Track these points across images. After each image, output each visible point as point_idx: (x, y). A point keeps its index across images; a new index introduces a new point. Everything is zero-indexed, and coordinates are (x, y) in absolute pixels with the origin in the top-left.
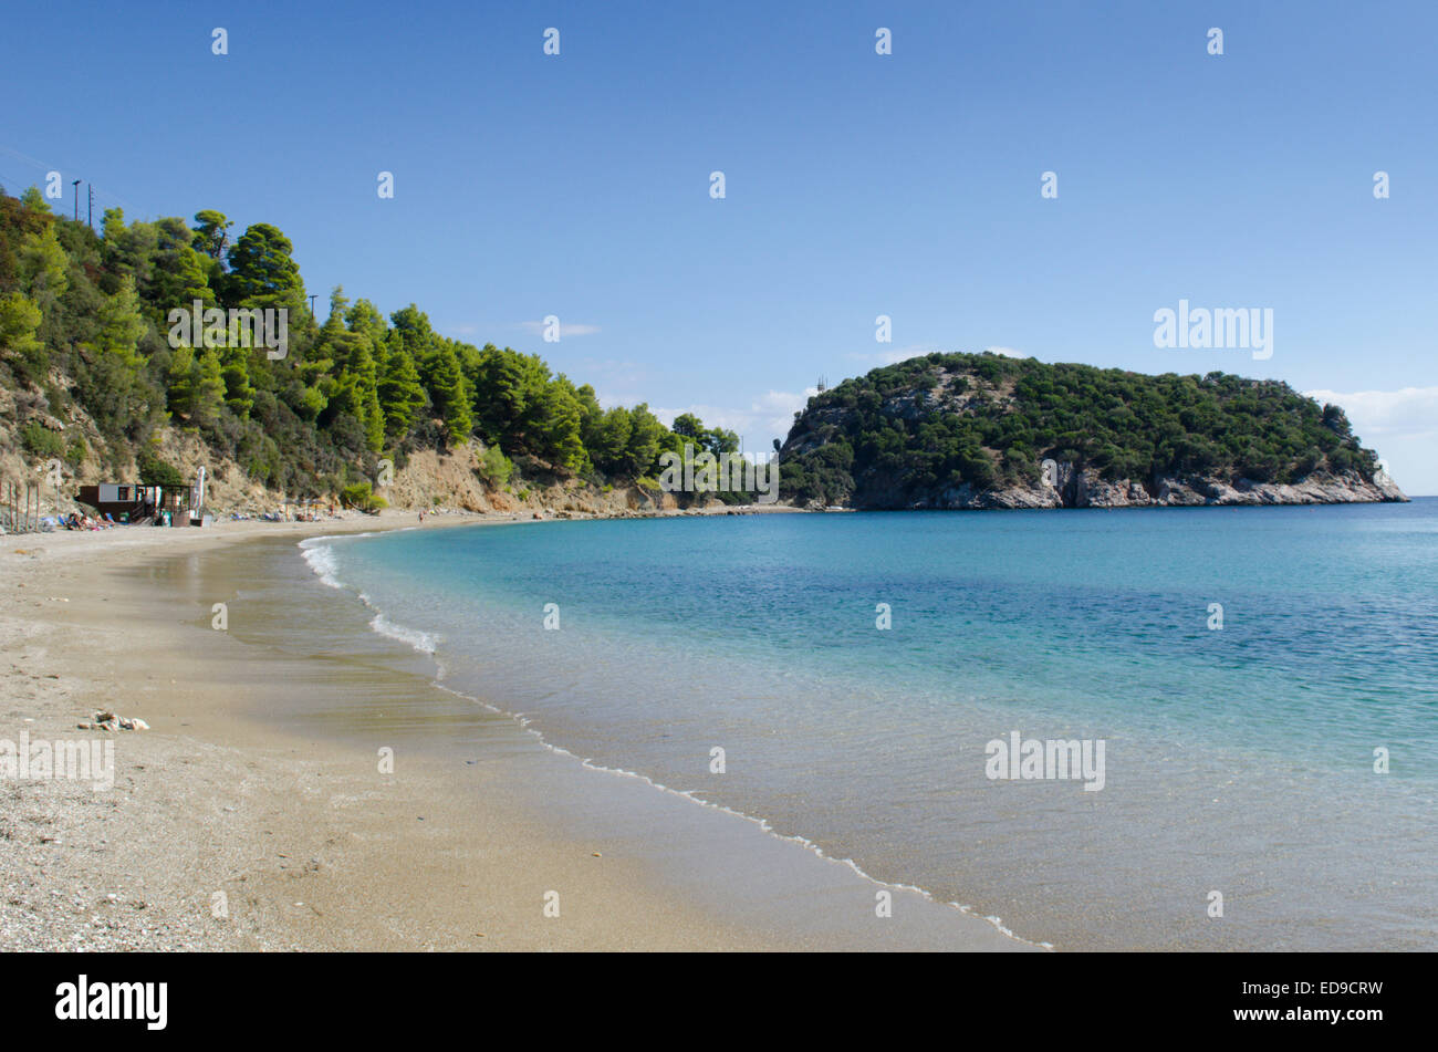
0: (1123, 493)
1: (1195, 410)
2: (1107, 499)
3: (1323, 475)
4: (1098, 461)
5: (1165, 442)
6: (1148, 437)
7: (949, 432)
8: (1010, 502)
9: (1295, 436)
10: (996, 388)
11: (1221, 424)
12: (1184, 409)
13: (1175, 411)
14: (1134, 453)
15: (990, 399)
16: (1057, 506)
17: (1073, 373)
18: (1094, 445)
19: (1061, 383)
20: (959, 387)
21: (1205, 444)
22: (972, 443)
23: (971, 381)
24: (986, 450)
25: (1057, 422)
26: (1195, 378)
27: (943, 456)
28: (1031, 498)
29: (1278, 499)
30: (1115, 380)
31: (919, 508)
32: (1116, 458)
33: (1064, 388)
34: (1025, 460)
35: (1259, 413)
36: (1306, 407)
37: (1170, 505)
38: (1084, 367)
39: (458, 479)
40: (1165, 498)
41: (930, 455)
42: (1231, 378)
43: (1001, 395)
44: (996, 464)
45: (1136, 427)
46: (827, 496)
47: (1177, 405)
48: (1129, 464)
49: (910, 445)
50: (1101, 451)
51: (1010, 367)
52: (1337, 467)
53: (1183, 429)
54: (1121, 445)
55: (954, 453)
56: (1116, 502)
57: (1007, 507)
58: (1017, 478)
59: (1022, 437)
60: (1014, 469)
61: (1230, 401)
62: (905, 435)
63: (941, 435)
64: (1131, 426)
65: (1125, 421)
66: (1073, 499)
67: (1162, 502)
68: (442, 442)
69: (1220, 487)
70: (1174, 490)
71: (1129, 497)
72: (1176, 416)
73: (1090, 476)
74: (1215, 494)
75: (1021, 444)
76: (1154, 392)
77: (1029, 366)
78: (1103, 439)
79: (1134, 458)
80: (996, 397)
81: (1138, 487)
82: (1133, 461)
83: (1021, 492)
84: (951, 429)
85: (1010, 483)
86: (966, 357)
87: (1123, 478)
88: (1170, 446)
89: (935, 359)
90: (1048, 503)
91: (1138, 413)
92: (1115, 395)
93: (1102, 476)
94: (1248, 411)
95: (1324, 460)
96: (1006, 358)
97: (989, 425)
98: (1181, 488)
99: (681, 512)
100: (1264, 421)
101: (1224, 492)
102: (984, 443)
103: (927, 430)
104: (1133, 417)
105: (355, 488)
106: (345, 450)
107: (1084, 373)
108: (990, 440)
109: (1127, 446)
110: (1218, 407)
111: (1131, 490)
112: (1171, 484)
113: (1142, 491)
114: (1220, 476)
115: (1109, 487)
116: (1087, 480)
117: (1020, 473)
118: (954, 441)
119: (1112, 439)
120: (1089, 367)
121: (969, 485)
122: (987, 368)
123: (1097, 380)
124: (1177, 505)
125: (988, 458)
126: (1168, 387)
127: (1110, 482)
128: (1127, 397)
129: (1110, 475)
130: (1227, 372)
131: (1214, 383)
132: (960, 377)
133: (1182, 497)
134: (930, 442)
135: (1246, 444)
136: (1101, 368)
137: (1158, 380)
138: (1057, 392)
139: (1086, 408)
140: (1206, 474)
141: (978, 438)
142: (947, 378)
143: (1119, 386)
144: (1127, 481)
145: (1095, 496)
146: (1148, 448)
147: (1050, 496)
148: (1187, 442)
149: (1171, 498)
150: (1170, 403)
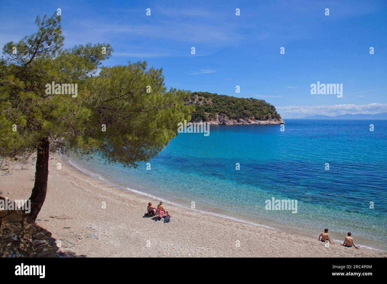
0: (232, 122)
1: (247, 106)
3: (270, 119)
4: (228, 116)
5: (241, 112)
6: (238, 111)
7: (198, 109)
9: (265, 111)
10: (208, 100)
11: (252, 109)
12: (244, 105)
13: (243, 106)
15: (207, 102)
17: (224, 97)
19: (221, 99)
20: (200, 100)
21: (248, 112)
22: (203, 111)
23: (203, 98)
24: (206, 113)
25: (220, 107)
26: (247, 99)
27: (197, 114)
28: (214, 123)
29: (261, 123)
30: (232, 99)
32: (231, 115)
33: (222, 100)
34: (213, 115)
35: (259, 106)
36: (268, 105)
38: (226, 96)
42: (254, 99)
43: (210, 101)
44: (208, 116)
45: (235, 109)
50: (228, 113)
51: (211, 96)
52: (273, 118)
53: (244, 109)
54: (232, 112)
55: (199, 113)
58: (212, 119)
59: (213, 111)
60: (211, 117)
61: (253, 104)
63: (196, 110)
65: (233, 107)
66: (223, 123)
70: (242, 122)
71: (234, 123)
72: (243, 107)
73: (226, 118)
75: (212, 112)
76: (239, 102)
77: (215, 95)
78: (229, 111)
79: (234, 115)
80: (208, 102)
81: (235, 121)
82: (234, 116)
83: (212, 122)
84: (198, 108)
85: (210, 120)
86: (202, 93)
88: (241, 113)
89: (196, 93)
91: (236, 106)
92: (231, 102)
93: (228, 119)
94: (257, 106)
95: (270, 116)
96: (211, 94)
97: (206, 108)
98: (244, 121)
100: (260, 108)
101: (251, 122)
107: (226, 97)
108: (206, 111)
109: (233, 113)
110: (251, 105)
112: (241, 120)
114: (251, 119)
115: (229, 121)
118: (199, 111)
120: (227, 96)
121: (202, 120)
122: (207, 95)
123: (228, 99)
125: (206, 115)
126: (242, 101)
128: (234, 103)
129: (230, 118)
130: (253, 98)
131: (251, 100)
132: (201, 97)
133: (244, 123)
135: (256, 113)
136: (229, 96)
137: (240, 99)
138: (220, 101)
139: (226, 105)
140: (248, 118)
141: (204, 110)
142: (198, 97)
143: (233, 100)
144: (233, 120)
146: (237, 113)
148: (245, 112)
149: (241, 123)
150: (242, 104)
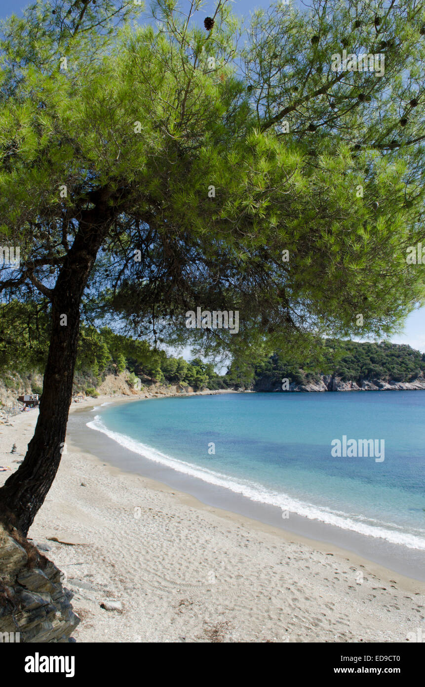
0: (349, 386)
1: (375, 356)
2: (343, 388)
3: (421, 379)
4: (340, 374)
5: (364, 367)
6: (358, 366)
8: (309, 389)
9: (411, 365)
11: (385, 361)
12: (371, 355)
13: (368, 356)
14: (353, 371)
16: (326, 391)
18: (339, 369)
21: (379, 368)
24: (301, 370)
26: (376, 344)
28: (316, 388)
29: (405, 388)
30: (347, 345)
31: (277, 391)
32: (347, 373)
34: (314, 374)
35: (398, 357)
36: (416, 354)
37: (366, 390)
39: (121, 384)
40: (364, 388)
41: (281, 372)
42: (390, 344)
44: (304, 375)
45: (354, 362)
46: (245, 386)
47: (369, 354)
48: (351, 376)
49: (274, 369)
50: (341, 371)
53: (371, 363)
54: (349, 369)
55: (289, 372)
56: (346, 389)
57: (308, 391)
58: (311, 381)
60: (310, 378)
61: (388, 352)
62: (272, 365)
63: (285, 365)
64: (353, 362)
65: (350, 360)
66: (332, 389)
67: (363, 389)
68: (116, 372)
69: (383, 383)
70: (368, 385)
71: (351, 387)
72: (369, 358)
73: (337, 380)
74: (382, 386)
76: (361, 349)
78: (342, 366)
79: (353, 373)
81: (354, 384)
83: (313, 386)
85: (309, 382)
87: (349, 380)
88: (366, 369)
90: (322, 389)
91: (355, 357)
92: (347, 350)
93: (341, 380)
94: (394, 356)
95: (421, 374)
98: (370, 384)
99: (194, 393)
100: (400, 360)
101: (385, 386)
102: (300, 368)
103: (280, 363)
104: (353, 359)
105: (90, 389)
106: (86, 377)
108: (302, 367)
109: (351, 369)
110: (383, 354)
111: (352, 385)
112: (366, 382)
113: (356, 385)
114: (384, 380)
115: (344, 384)
116: (336, 381)
117: (312, 379)
118: (289, 367)
119: (345, 366)
121: (294, 383)
124: (369, 390)
125: (301, 374)
126: (366, 347)
127: (344, 382)
128: (351, 351)
129: (344, 379)
130: (388, 342)
131: (383, 345)
133: (370, 387)
134: (281, 367)
135: (393, 368)
136: (343, 340)
137: (362, 344)
140: (379, 379)
141: (297, 366)
144: (351, 381)
145: (339, 387)
146: (358, 370)
147: (323, 387)
148: (372, 367)
149: (366, 388)
150: (366, 353)
